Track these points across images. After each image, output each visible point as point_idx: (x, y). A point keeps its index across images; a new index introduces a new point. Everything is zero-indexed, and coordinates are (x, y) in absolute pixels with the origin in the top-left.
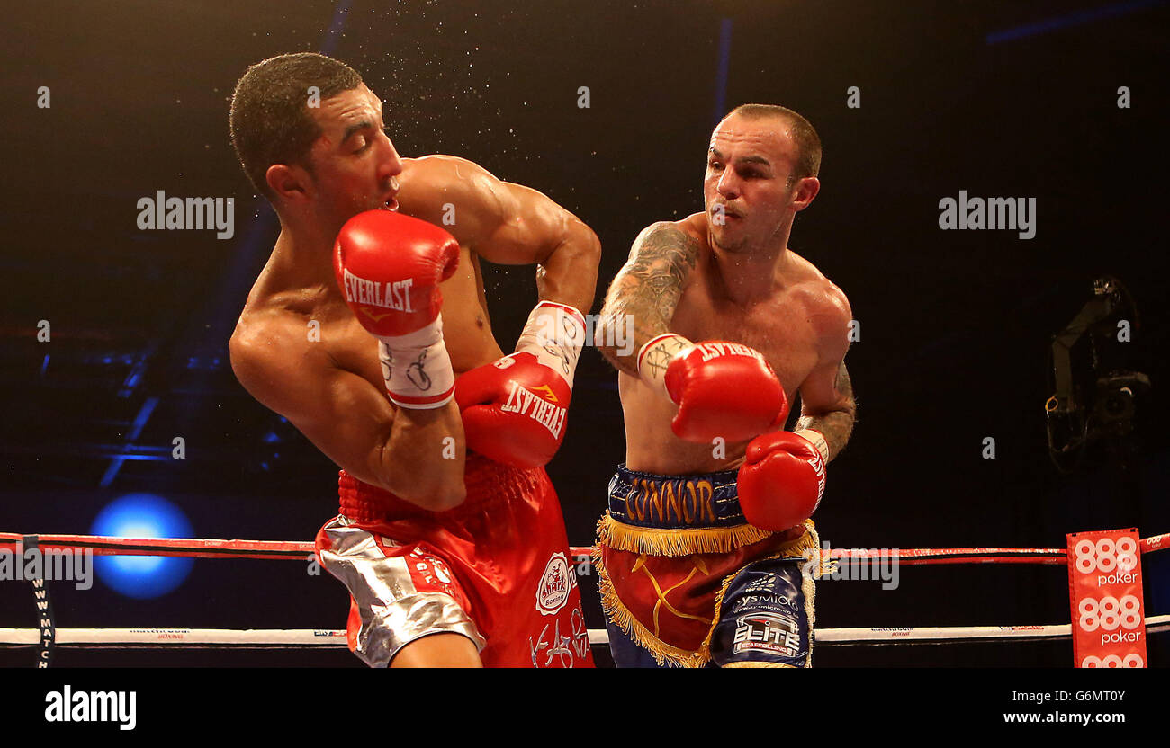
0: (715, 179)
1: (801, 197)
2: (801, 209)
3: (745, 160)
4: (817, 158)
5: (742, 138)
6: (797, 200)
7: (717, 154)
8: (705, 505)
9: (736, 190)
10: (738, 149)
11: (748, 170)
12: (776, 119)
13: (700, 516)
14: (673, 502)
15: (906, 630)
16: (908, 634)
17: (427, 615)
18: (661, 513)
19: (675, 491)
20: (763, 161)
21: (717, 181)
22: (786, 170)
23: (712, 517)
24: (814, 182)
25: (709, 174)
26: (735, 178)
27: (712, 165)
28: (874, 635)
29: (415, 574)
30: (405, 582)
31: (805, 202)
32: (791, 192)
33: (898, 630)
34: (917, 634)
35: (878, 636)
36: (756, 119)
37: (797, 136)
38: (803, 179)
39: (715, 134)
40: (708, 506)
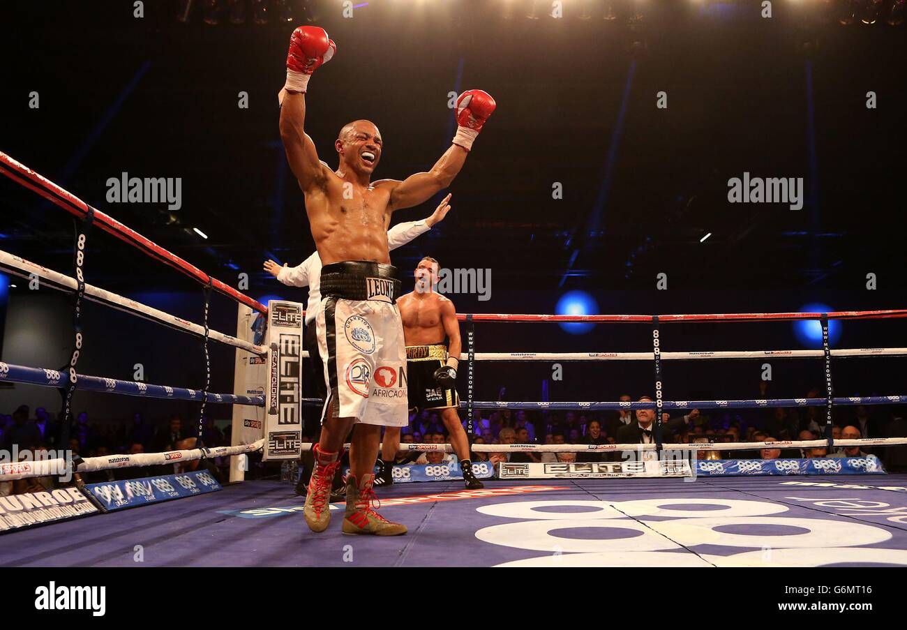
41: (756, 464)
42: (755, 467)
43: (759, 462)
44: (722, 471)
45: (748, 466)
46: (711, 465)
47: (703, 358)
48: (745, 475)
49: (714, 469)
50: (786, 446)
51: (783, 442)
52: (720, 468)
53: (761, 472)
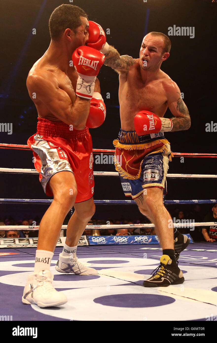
0: (143, 50)
1: (164, 58)
2: (164, 60)
3: (151, 47)
4: (170, 47)
5: (151, 41)
6: (163, 58)
7: (144, 44)
8: (136, 138)
9: (148, 54)
10: (149, 44)
11: (151, 49)
12: (160, 37)
13: (135, 141)
14: (129, 137)
15: (190, 175)
16: (191, 176)
17: (63, 166)
18: (126, 140)
19: (129, 135)
20: (155, 48)
21: (143, 51)
22: (161, 50)
23: (138, 141)
24: (168, 54)
25: (141, 49)
26: (148, 51)
27: (142, 47)
28: (181, 176)
29: (59, 154)
30: (57, 156)
31: (165, 59)
32: (162, 56)
33: (188, 175)
34: (193, 176)
35: (183, 176)
36: (155, 36)
37: (165, 41)
38: (165, 53)
39: (144, 39)
40: (137, 138)
41: (124, 238)
42: (124, 240)
43: (126, 237)
44: (105, 242)
45: (119, 239)
46: (98, 239)
47: (98, 175)
48: (118, 244)
49: (100, 241)
50: (141, 227)
51: (139, 224)
52: (103, 240)
53: (127, 243)
